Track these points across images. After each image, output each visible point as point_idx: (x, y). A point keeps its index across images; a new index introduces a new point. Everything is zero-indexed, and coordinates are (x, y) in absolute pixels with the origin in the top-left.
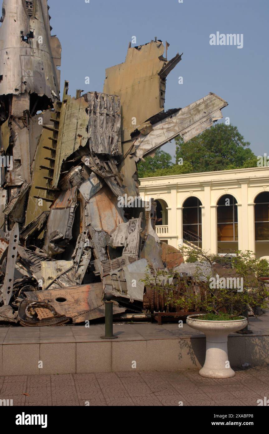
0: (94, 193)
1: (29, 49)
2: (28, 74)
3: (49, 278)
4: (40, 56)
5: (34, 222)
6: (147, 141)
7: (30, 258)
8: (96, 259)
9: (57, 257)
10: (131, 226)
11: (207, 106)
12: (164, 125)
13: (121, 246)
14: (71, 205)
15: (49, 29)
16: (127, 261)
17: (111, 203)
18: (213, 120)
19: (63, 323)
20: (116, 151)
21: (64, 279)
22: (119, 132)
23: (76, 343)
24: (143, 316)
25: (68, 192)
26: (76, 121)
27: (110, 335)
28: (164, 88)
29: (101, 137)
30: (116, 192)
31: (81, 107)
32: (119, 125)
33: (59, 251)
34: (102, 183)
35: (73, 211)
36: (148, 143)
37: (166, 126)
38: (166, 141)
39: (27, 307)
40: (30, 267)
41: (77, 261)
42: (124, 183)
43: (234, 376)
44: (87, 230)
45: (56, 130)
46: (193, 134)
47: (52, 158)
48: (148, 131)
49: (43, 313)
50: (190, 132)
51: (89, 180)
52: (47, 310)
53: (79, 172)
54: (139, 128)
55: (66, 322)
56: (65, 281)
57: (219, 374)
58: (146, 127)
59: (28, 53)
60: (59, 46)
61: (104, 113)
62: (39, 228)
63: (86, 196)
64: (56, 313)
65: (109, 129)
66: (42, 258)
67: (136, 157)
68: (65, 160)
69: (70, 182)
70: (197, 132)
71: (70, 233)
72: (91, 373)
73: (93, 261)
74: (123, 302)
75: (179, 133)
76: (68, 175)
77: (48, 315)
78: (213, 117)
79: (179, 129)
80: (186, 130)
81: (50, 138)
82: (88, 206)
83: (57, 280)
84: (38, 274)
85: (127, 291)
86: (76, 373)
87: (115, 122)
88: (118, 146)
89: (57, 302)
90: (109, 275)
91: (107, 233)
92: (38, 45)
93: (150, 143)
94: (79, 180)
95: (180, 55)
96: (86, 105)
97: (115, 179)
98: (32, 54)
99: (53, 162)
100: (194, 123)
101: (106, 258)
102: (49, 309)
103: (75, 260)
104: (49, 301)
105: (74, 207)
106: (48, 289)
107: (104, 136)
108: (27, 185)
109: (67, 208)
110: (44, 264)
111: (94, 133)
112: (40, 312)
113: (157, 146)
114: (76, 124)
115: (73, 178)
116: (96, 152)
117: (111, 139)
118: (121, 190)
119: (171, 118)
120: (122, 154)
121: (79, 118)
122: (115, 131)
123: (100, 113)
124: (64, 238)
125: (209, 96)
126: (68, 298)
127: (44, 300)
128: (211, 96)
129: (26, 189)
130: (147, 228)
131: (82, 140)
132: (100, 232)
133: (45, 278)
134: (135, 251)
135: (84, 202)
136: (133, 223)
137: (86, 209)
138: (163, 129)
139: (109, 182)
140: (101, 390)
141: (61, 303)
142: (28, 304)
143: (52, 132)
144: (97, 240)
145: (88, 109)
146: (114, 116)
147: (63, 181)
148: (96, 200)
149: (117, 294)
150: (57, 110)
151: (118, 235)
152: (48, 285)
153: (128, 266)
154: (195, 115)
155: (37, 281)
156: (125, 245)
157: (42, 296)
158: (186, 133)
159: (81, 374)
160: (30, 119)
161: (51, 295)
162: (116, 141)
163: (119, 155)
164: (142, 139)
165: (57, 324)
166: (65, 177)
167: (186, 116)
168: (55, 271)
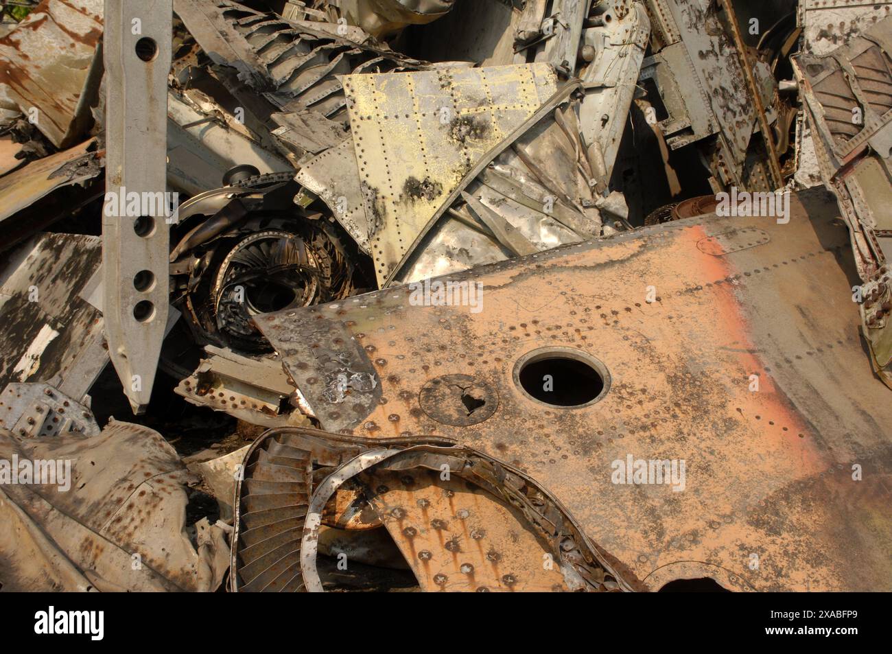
3: (415, 189)
7: (260, 61)
21: (517, 188)
40: (275, 116)
83: (467, 198)
84: (336, 161)
110: (361, 90)
133: (384, 190)
141: (578, 411)
157: (404, 348)
161: (465, 332)
168: (444, 138)
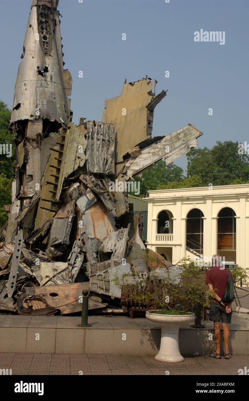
0: (89, 206)
1: (43, 82)
2: (42, 103)
3: (47, 277)
4: (53, 87)
5: (39, 229)
6: (136, 163)
7: (32, 259)
8: (88, 262)
9: (56, 259)
10: (120, 234)
11: (185, 135)
12: (151, 149)
13: (111, 251)
14: (69, 216)
15: (62, 64)
16: (113, 264)
17: (104, 215)
18: (190, 147)
19: (52, 313)
20: (109, 171)
21: (59, 277)
22: (113, 155)
23: (56, 328)
24: (121, 311)
25: (68, 205)
26: (76, 145)
27: (85, 324)
28: (152, 119)
29: (97, 159)
30: (107, 205)
31: (81, 134)
32: (112, 149)
33: (58, 254)
34: (96, 198)
35: (71, 221)
36: (137, 165)
37: (152, 151)
38: (152, 163)
39: (24, 300)
40: (32, 266)
41: (71, 263)
42: (115, 198)
43: (182, 362)
44: (82, 238)
45: (61, 152)
46: (174, 158)
47: (56, 175)
48: (138, 154)
49: (37, 305)
50: (171, 157)
51: (85, 195)
52: (41, 303)
53: (77, 188)
54: (130, 151)
55: (55, 312)
56: (60, 279)
57: (170, 359)
58: (136, 151)
59: (43, 85)
60: (70, 79)
61: (100, 139)
62: (43, 234)
63: (82, 208)
64: (47, 305)
65: (104, 152)
66: (43, 259)
67: (127, 176)
68: (66, 178)
69: (70, 196)
70: (177, 156)
71: (67, 239)
72: (67, 354)
73: (85, 264)
74: (105, 298)
75: (162, 157)
76: (69, 190)
77: (41, 307)
78: (190, 145)
79: (162, 154)
80: (168, 155)
81: (56, 159)
82: (83, 217)
83: (53, 278)
84: (38, 272)
85: (110, 289)
86: (55, 353)
87: (109, 146)
88: (112, 167)
89: (50, 296)
90: (96, 275)
91: (98, 240)
92: (51, 78)
93: (139, 164)
94: (77, 195)
95: (165, 91)
96: (85, 132)
97: (108, 195)
98: (46, 86)
99: (57, 178)
100: (175, 149)
101: (96, 262)
102: (43, 302)
103: (70, 263)
104: (43, 295)
105: (72, 217)
106: (46, 285)
107: (100, 158)
108: (37, 197)
109: (66, 218)
110: (43, 265)
111: (91, 155)
112: (35, 304)
113: (144, 168)
114: (76, 148)
115: (72, 193)
116: (92, 171)
117: (105, 160)
118: (113, 204)
119: (156, 144)
120: (115, 173)
121: (79, 143)
122: (110, 154)
123: (97, 139)
124: (62, 243)
125: (188, 127)
126: (60, 293)
127: (40, 294)
128: (190, 126)
129: (36, 200)
130: (135, 237)
131: (81, 161)
132: (93, 239)
133: (43, 276)
134: (121, 256)
135: (81, 214)
136: (121, 233)
137: (82, 219)
138: (149, 153)
139: (102, 197)
140: (70, 366)
141: (54, 297)
142: (26, 297)
143: (58, 153)
144: (90, 246)
145: (87, 135)
146: (109, 141)
147: (65, 195)
148: (91, 212)
149: (101, 292)
150: (63, 135)
151: (109, 242)
152: (45, 282)
153: (113, 269)
154: (176, 142)
155: (36, 278)
156: (114, 251)
157: (39, 291)
158: (168, 157)
159: (59, 354)
160: (41, 141)
161: (46, 290)
162: (110, 162)
163: (112, 174)
164: (132, 161)
165: (47, 314)
166: (66, 192)
167: (169, 143)
168: (52, 271)
